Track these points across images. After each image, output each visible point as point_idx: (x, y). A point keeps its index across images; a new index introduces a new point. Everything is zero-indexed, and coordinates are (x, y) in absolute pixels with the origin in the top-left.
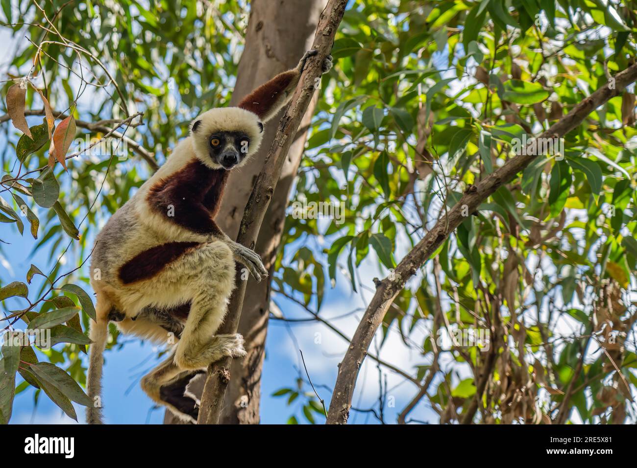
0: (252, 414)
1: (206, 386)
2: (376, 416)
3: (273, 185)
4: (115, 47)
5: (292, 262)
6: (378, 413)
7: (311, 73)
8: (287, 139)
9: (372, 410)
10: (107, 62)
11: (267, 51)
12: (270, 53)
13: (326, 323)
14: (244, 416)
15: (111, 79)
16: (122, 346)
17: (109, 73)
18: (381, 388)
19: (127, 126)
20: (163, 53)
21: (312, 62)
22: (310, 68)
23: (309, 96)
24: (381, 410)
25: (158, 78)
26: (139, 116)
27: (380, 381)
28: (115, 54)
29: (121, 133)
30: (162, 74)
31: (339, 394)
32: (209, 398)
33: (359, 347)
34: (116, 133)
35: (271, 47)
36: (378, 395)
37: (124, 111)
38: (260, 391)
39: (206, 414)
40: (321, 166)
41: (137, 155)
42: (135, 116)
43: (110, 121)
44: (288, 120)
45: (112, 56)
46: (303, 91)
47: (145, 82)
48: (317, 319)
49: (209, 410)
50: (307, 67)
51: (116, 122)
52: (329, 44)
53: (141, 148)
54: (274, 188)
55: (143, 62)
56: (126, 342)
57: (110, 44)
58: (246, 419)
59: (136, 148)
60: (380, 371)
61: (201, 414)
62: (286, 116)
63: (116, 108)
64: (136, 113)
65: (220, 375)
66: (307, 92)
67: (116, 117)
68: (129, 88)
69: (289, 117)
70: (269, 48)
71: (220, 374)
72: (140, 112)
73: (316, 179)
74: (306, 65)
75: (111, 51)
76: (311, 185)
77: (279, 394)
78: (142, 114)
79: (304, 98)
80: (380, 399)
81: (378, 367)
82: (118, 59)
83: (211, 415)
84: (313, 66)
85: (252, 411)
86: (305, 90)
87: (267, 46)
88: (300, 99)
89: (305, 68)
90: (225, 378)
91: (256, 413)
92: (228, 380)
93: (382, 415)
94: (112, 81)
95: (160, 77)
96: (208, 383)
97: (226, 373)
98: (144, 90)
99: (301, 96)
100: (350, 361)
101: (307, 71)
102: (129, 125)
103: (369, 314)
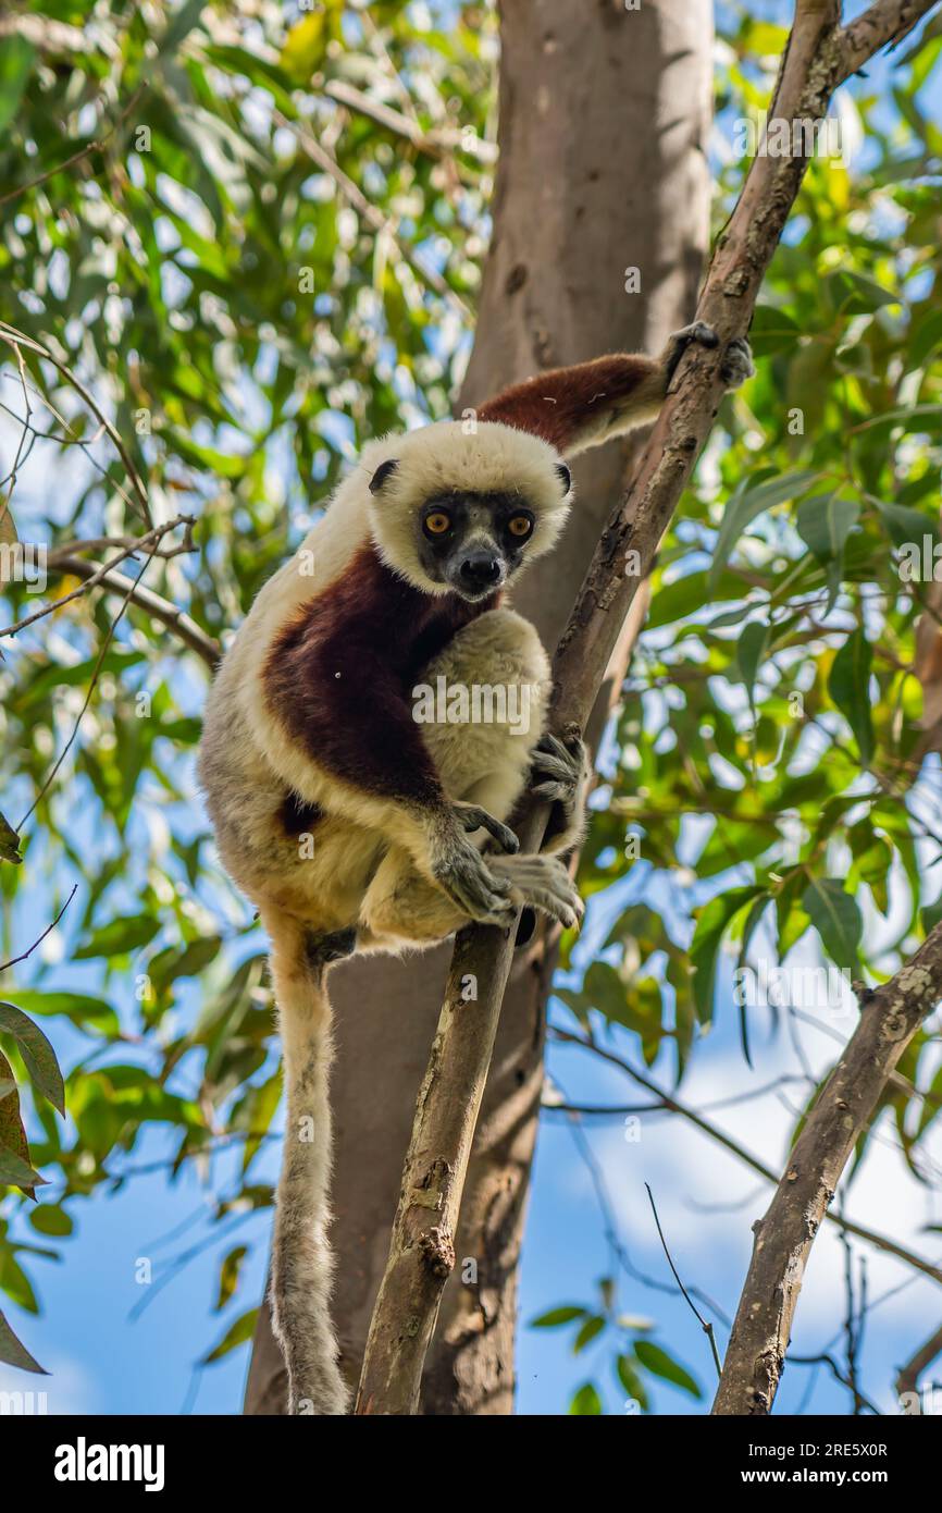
0: (494, 1367)
1: (387, 1284)
2: (836, 1373)
3: (581, 717)
4: (114, 335)
5: (606, 945)
6: (843, 1365)
7: (691, 404)
8: (621, 587)
9: (825, 1358)
10: (91, 380)
11: (539, 350)
12: (547, 353)
13: (692, 1117)
14: (472, 1371)
15: (102, 422)
16: (120, 1183)
17: (97, 405)
18: (850, 1294)
19: (148, 556)
20: (248, 353)
21: (692, 370)
22: (686, 389)
23: (682, 468)
24: (852, 1356)
25: (235, 425)
26: (183, 526)
27: (848, 1277)
28: (112, 357)
29: (132, 578)
30: (243, 413)
31: (756, 1307)
32: (396, 1317)
33: (812, 1177)
34: (114, 575)
35: (549, 336)
36: (842, 1316)
37: (138, 513)
38: (517, 1302)
39: (386, 1362)
40: (687, 676)
41: (177, 642)
42: (171, 527)
43: (98, 543)
44: (624, 533)
45: (103, 361)
46: (668, 454)
47: (199, 437)
48: (669, 1105)
49: (393, 1349)
50: (680, 385)
51: (117, 544)
52: (739, 321)
53: (187, 620)
54: (583, 726)
55: (189, 380)
56: (133, 1171)
57: (98, 328)
58: (477, 1382)
59: (171, 620)
60: (848, 1248)
61: (371, 1362)
62: (618, 524)
63: (116, 508)
64: (174, 518)
65: (428, 1252)
66: (679, 455)
67: (116, 532)
68: (151, 452)
69: (629, 527)
70: (543, 338)
71: (426, 1251)
72: (186, 514)
73: (671, 711)
74: (676, 380)
75: (102, 348)
76: (662, 730)
77: (550, 1320)
78: (190, 521)
79: (669, 475)
80: (848, 1325)
81: (842, 1236)
82: (121, 371)
83: (401, 1365)
84: (696, 383)
85: (493, 1358)
86: (673, 450)
87: (537, 335)
88: (657, 477)
89: (672, 387)
90: (439, 1261)
91: (505, 1364)
92: (448, 1267)
93: (853, 1371)
94: (108, 430)
95: (239, 423)
96: (391, 1275)
97: (443, 1248)
98: (192, 460)
99: (662, 466)
100: (786, 1216)
101: (679, 397)
102: (155, 553)
103: (840, 1083)
